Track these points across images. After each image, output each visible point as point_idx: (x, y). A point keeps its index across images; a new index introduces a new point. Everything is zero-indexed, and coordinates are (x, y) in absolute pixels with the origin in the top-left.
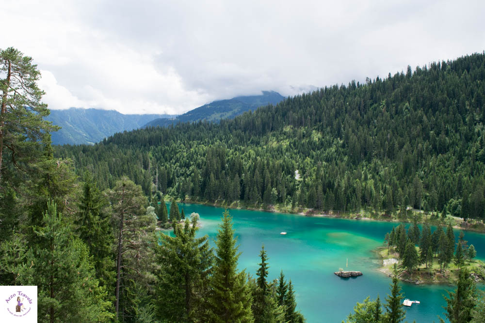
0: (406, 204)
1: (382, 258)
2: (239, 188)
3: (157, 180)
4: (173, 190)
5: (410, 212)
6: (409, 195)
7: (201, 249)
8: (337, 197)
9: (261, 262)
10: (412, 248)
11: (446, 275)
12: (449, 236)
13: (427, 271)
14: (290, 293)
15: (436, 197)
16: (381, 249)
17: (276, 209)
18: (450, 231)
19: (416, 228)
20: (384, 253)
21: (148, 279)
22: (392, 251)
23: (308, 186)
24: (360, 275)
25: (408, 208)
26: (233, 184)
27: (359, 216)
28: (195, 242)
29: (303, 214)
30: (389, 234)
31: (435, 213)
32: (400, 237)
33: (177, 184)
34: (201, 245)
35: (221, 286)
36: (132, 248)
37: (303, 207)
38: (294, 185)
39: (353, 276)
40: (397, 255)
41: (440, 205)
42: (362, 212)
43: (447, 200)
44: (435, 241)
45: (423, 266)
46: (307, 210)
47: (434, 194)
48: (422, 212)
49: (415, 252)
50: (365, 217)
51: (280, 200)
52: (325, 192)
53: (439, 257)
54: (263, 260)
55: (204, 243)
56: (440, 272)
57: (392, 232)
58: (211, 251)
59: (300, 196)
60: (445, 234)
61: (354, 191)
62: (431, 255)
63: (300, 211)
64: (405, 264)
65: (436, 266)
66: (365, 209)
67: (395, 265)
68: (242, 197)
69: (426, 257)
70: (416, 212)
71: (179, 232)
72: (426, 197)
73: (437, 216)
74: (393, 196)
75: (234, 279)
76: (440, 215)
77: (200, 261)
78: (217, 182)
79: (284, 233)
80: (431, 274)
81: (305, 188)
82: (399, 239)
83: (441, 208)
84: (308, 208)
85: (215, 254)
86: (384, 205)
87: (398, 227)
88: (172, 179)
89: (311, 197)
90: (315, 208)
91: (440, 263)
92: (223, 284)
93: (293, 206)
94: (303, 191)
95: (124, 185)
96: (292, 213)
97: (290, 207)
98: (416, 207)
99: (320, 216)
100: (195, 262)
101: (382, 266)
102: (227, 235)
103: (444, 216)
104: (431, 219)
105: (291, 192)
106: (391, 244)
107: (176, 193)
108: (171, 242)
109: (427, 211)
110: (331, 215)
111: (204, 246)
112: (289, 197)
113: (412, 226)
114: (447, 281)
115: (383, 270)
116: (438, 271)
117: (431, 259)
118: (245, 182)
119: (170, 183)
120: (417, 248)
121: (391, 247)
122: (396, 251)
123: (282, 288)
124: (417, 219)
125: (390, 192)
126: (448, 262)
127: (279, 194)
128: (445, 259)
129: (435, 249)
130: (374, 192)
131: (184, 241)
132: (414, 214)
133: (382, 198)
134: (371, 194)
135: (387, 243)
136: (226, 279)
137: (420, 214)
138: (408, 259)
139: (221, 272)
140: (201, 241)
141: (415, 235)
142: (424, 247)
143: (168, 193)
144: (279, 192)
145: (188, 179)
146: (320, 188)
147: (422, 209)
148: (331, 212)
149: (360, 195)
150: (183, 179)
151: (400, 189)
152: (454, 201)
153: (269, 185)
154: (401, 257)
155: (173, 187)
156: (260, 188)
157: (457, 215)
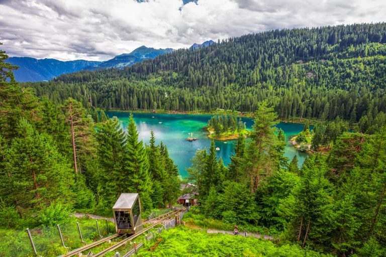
0: (217, 107)
2: (137, 103)
3: (91, 100)
4: (101, 105)
6: (218, 103)
8: (186, 106)
9: (151, 136)
13: (225, 136)
14: (166, 150)
17: (156, 112)
23: (172, 100)
25: (218, 109)
26: (133, 101)
30: (209, 121)
31: (229, 110)
32: (214, 122)
39: (194, 140)
40: (213, 130)
43: (234, 104)
44: (229, 123)
45: (224, 134)
47: (229, 102)
51: (158, 108)
52: (179, 102)
54: (152, 135)
56: (231, 135)
57: (210, 119)
61: (193, 102)
64: (216, 133)
65: (229, 133)
66: (199, 110)
67: (212, 134)
68: (139, 107)
72: (225, 103)
74: (211, 103)
75: (138, 145)
76: (231, 111)
78: (125, 100)
81: (170, 101)
83: (232, 108)
84: (172, 110)
85: (127, 133)
88: (99, 99)
89: (173, 105)
90: (176, 111)
91: (231, 132)
93: (165, 110)
95: (70, 102)
98: (221, 108)
103: (233, 111)
104: (228, 113)
105: (163, 103)
107: (103, 107)
109: (226, 109)
112: (162, 106)
118: (140, 99)
122: (213, 128)
123: (162, 148)
125: (210, 101)
126: (235, 131)
128: (233, 130)
132: (220, 111)
133: (206, 105)
134: (201, 103)
135: (209, 125)
137: (223, 111)
138: (217, 131)
143: (98, 107)
144: (158, 104)
145: (109, 99)
147: (224, 109)
151: (214, 100)
153: (153, 100)
154: (215, 130)
156: (148, 102)
157: (238, 111)
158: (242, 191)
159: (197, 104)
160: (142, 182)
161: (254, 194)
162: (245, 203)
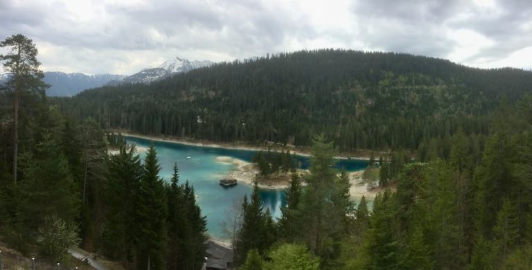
2: (161, 126)
3: (110, 120)
7: (136, 164)
8: (222, 133)
10: (267, 164)
22: (255, 166)
23: (205, 126)
26: (158, 123)
34: (136, 161)
38: (197, 125)
40: (258, 168)
44: (280, 159)
49: (269, 166)
52: (215, 129)
53: (283, 168)
54: (176, 172)
55: (138, 160)
56: (283, 177)
58: (142, 166)
59: (201, 132)
62: (278, 167)
64: (263, 173)
67: (257, 174)
69: (275, 169)
81: (203, 128)
82: (259, 159)
85: (145, 168)
90: (209, 140)
97: (193, 139)
105: (194, 130)
116: (281, 177)
117: (278, 170)
120: (270, 164)
126: (287, 171)
129: (280, 164)
138: (264, 170)
139: (147, 179)
142: (274, 163)
146: (213, 127)
149: (237, 132)
151: (261, 130)
153: (181, 125)
154: (260, 169)
156: (174, 126)
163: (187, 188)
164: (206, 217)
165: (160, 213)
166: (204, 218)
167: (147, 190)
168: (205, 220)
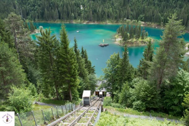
0: (124, 17)
1: (115, 38)
2: (58, 14)
3: (21, 13)
4: (29, 17)
5: (125, 20)
6: (125, 14)
7: (54, 40)
8: (98, 16)
9: (75, 43)
10: (127, 34)
11: (138, 43)
12: (139, 29)
13: (131, 42)
14: (86, 53)
15: (135, 14)
16: (115, 35)
17: (74, 22)
18: (140, 27)
19: (128, 27)
20: (116, 36)
21: (30, 55)
22: (119, 35)
23: (86, 12)
24: (108, 45)
25: (125, 19)
26: (55, 13)
27: (107, 23)
28: (51, 38)
29: (85, 23)
30: (118, 29)
31: (135, 21)
32: (122, 30)
33: (31, 14)
34: (53, 39)
35: (64, 54)
36: (21, 43)
37: (85, 20)
38: (81, 12)
39: (105, 46)
40: (121, 37)
41: (136, 17)
42: (108, 21)
43: (139, 15)
44: (134, 31)
45: (130, 40)
46: (87, 21)
47: (134, 13)
48: (130, 20)
49: (128, 35)
50: (109, 23)
51: (75, 18)
52: (93, 14)
53: (136, 36)
54: (75, 42)
55: (54, 38)
56: (136, 42)
57: (119, 28)
58: (58, 41)
59: (84, 16)
60: (138, 28)
61: (104, 13)
62: (133, 36)
63: (84, 22)
64: (124, 40)
65: (135, 40)
66: (109, 20)
67: (120, 41)
68: (60, 18)
69: (131, 37)
70: (128, 20)
71: (44, 34)
72: (131, 14)
73: (135, 22)
74: (119, 14)
75: (69, 51)
76: (136, 21)
77: (54, 45)
78: (48, 12)
79: (78, 31)
80: (133, 43)
81: (85, 13)
82: (122, 31)
83: (137, 19)
84: (87, 20)
85: (60, 42)
86: (116, 18)
87: (121, 26)
88: (28, 12)
89: (88, 16)
90: (90, 21)
91: (136, 39)
92: (65, 53)
93: (81, 20)
94: (84, 14)
95: (12, 16)
96: (80, 23)
97: (79, 21)
98: (128, 18)
99: (92, 23)
100: (52, 45)
101: (116, 41)
102: (64, 34)
103: (138, 21)
104: (133, 23)
105: (79, 15)
106: (119, 33)
107: (31, 19)
108: (41, 39)
109: (132, 20)
110: (96, 23)
111: (55, 39)
112: (79, 16)
113: (126, 26)
114: (138, 45)
115: (116, 43)
116: (135, 42)
117: (133, 37)
118: (60, 11)
119: (28, 14)
120: (128, 34)
121: (119, 34)
122: (121, 35)
123: (83, 52)
124: (128, 23)
125: (118, 13)
126: (139, 38)
127: (75, 16)
128: (138, 37)
129: (134, 33)
130: (112, 13)
131: (47, 37)
132: (127, 21)
133: (115, 15)
134: (111, 14)
135: (117, 33)
136: (66, 51)
137: (129, 21)
138: (125, 38)
139: (63, 48)
140: (53, 37)
141: (127, 29)
142: (131, 33)
143: (27, 19)
144: (75, 15)
145: (35, 12)
146: (91, 12)
147: (130, 19)
148: (96, 22)
149: (107, 14)
150: (33, 12)
151: (122, 12)
152: (141, 16)
153: (71, 12)
154: (122, 37)
155: (29, 16)
156: (67, 14)
157: (142, 21)
158: (150, 87)
159: (108, 15)
160: (74, 80)
161: (160, 89)
162: (153, 96)
163: (82, 51)
164: (94, 67)
165: (74, 67)
166: (93, 67)
167: (64, 55)
168: (94, 68)
